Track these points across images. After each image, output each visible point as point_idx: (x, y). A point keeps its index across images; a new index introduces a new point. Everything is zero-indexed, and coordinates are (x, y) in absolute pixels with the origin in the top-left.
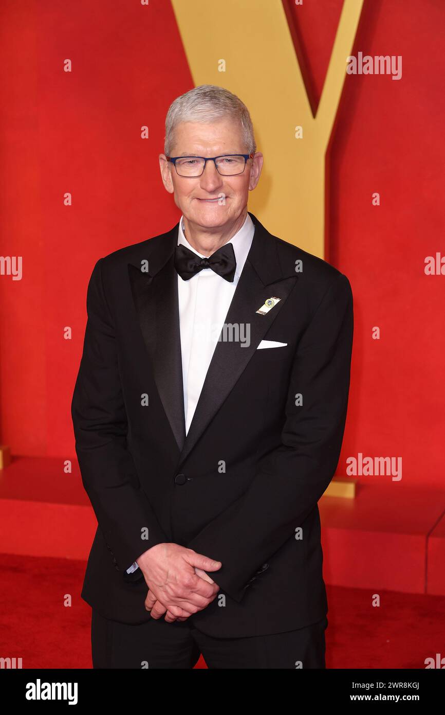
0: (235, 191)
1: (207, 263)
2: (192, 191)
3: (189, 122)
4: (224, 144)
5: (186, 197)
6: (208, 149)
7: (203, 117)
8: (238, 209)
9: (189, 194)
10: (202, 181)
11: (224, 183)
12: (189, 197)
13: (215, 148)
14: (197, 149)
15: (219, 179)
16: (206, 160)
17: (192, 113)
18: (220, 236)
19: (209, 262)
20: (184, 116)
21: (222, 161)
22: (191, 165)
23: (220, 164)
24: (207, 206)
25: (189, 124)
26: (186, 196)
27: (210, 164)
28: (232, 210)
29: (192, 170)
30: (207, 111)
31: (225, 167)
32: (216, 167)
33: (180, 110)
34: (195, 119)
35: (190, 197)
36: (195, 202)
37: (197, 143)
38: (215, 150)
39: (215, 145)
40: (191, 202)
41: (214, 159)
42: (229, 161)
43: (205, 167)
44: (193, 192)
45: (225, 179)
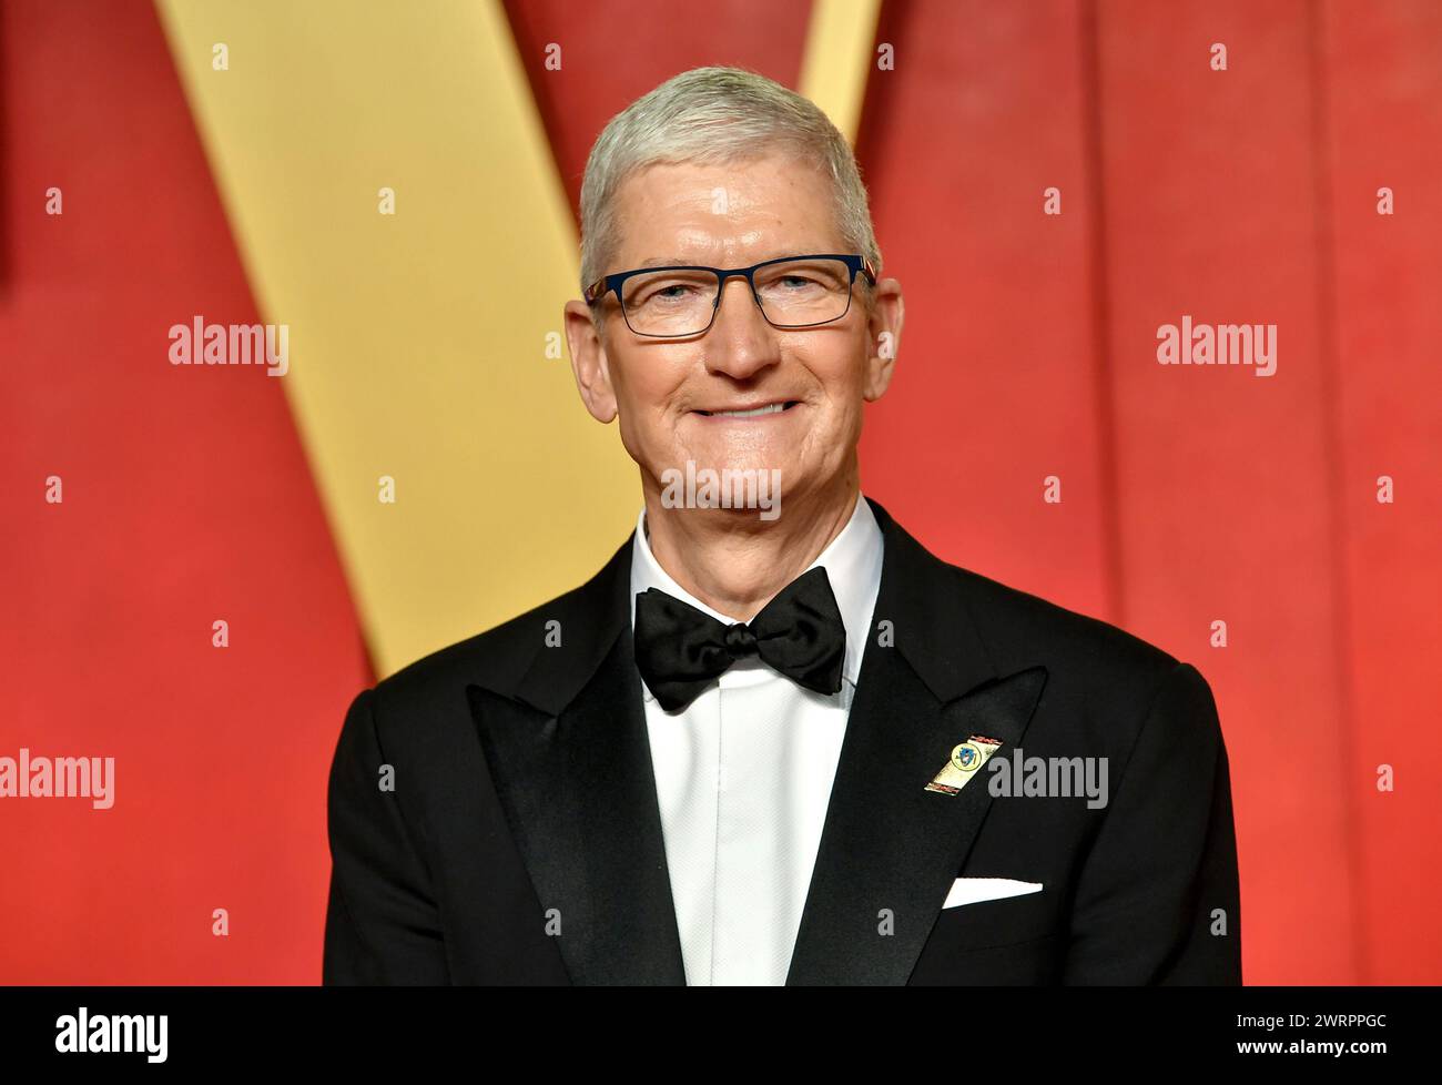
0: (821, 380)
1: (749, 638)
2: (680, 384)
3: (658, 162)
4: (780, 222)
5: (659, 410)
6: (726, 242)
7: (705, 142)
8: (834, 443)
9: (667, 399)
10: (709, 346)
11: (785, 357)
12: (668, 406)
13: (749, 239)
14: (692, 243)
15: (767, 338)
16: (722, 277)
17: (667, 134)
18: (780, 540)
19: (755, 635)
20: (643, 147)
21: (775, 281)
22: (673, 300)
23: (767, 294)
24: (731, 433)
25: (660, 169)
26: (658, 404)
27: (736, 291)
28: (815, 444)
29: (677, 319)
30: (720, 123)
31: (785, 303)
32: (757, 300)
33: (629, 135)
34: (680, 149)
35: (674, 406)
36: (689, 424)
37: (690, 223)
38: (750, 244)
39: (749, 226)
40: (675, 426)
41: (747, 274)
42: (796, 281)
43: (718, 302)
44: (683, 389)
45: (787, 339)
